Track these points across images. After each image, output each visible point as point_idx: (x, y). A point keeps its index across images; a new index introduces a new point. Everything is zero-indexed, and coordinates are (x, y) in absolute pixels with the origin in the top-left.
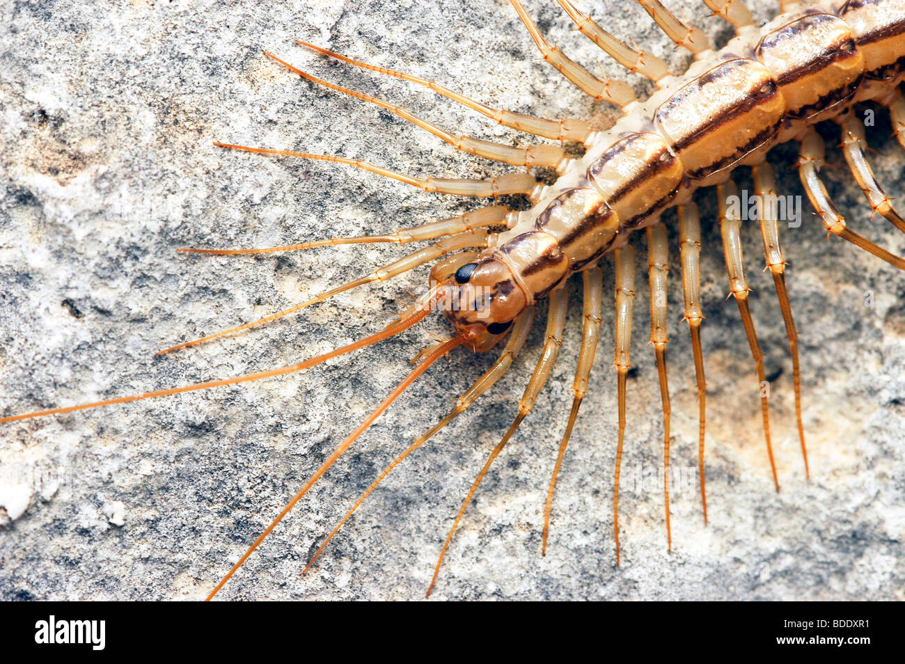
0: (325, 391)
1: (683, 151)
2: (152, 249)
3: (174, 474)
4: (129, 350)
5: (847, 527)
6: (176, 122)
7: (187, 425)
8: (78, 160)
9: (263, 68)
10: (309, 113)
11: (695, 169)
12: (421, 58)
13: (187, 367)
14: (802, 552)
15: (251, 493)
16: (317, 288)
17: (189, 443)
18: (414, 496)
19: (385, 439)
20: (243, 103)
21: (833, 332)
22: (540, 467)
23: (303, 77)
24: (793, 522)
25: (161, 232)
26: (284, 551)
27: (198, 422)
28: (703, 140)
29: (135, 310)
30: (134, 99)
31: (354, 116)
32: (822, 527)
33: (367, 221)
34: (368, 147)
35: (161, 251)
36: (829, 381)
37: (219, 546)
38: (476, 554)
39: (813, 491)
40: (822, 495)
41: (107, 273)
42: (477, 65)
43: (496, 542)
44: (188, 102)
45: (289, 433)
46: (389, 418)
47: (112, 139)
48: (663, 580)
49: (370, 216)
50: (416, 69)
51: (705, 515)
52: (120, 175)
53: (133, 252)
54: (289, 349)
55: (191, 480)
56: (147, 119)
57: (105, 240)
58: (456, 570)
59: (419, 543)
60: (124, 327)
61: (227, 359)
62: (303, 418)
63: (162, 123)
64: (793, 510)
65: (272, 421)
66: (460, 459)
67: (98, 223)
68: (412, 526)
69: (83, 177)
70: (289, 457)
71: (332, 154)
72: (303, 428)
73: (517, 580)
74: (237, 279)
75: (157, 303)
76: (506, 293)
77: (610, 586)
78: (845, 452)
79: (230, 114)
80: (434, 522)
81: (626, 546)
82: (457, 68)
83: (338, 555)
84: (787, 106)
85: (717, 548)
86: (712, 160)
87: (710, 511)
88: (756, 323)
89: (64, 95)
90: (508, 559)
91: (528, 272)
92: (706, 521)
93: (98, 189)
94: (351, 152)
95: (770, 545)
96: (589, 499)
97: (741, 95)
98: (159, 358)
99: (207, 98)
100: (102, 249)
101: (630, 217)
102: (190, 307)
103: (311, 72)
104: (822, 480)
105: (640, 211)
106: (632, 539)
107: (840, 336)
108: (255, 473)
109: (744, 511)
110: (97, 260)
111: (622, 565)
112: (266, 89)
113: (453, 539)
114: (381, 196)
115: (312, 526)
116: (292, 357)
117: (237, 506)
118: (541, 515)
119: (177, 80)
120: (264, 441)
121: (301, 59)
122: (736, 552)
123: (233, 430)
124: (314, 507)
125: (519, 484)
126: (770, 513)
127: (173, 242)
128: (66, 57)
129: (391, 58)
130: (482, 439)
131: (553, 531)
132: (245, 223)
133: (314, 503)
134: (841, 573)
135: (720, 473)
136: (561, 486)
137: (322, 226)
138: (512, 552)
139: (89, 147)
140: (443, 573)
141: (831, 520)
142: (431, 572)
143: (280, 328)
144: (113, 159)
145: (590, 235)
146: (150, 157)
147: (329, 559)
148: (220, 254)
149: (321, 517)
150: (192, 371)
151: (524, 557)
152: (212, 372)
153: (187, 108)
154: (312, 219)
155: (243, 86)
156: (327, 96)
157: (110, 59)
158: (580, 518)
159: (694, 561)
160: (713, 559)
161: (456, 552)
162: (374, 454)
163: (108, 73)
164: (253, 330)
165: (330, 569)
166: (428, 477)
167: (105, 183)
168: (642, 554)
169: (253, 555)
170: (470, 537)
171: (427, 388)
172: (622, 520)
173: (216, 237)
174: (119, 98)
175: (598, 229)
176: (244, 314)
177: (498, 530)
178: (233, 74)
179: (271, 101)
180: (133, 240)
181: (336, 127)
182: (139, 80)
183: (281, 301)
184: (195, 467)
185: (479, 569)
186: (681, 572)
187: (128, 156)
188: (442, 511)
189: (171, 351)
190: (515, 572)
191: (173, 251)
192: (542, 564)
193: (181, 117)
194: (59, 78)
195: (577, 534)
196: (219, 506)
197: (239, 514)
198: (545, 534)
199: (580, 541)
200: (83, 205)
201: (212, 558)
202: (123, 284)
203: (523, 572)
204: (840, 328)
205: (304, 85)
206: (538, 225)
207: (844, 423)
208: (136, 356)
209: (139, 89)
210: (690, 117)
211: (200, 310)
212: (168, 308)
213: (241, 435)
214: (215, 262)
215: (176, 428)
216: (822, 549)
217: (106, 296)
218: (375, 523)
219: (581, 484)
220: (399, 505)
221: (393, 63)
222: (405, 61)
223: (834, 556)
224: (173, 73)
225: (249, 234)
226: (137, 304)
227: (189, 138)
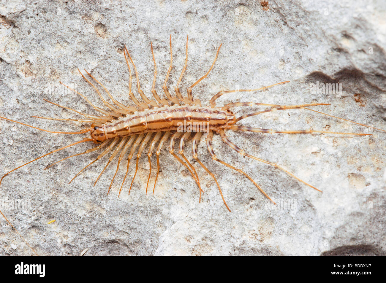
0: (63, 137)
1: (148, 124)
2: (38, 97)
3: (26, 140)
4: (26, 113)
5: (156, 208)
6: (54, 74)
7: (32, 132)
8: (32, 73)
9: (76, 71)
10: (81, 83)
11: (150, 128)
12: (110, 82)
13: (36, 121)
14: (146, 208)
15: (40, 150)
16: (70, 117)
17: (32, 135)
18: (74, 164)
19: (72, 151)
20: (69, 76)
21: (172, 169)
22: (101, 169)
23: (83, 76)
24: (147, 202)
25: (41, 94)
26: (42, 164)
27: (34, 132)
28: (153, 123)
29: (30, 106)
30: (48, 66)
31: (91, 88)
32: (151, 206)
33: (85, 108)
34: (91, 94)
35: (39, 97)
36: (167, 178)
37: (30, 157)
38: (81, 180)
39: (153, 198)
40: (154, 199)
41: (27, 97)
42: (121, 88)
43: (86, 180)
44: (58, 71)
45: (52, 142)
46: (75, 147)
47: (40, 72)
48: (115, 202)
49: (86, 108)
50: (108, 83)
51: (129, 193)
52: (37, 80)
53: (33, 96)
54: (59, 126)
55: (29, 142)
56: (49, 71)
57: (29, 91)
58: (76, 181)
59: (72, 173)
60: (27, 109)
61: (45, 123)
62: (56, 140)
63: (51, 73)
64: (147, 200)
65: (49, 138)
66: (86, 161)
67: (29, 87)
68: (72, 169)
69: (30, 77)
70: (50, 146)
71: (83, 93)
72: (55, 142)
73: (87, 189)
74: (53, 109)
75: (35, 107)
76: (102, 135)
77: (105, 198)
78: (163, 193)
79: (65, 77)
80: (76, 170)
81: (111, 192)
82: (116, 87)
83: (54, 168)
84: (173, 124)
85: (129, 200)
86: (154, 128)
87: (131, 193)
88: (160, 160)
89: (35, 60)
90: (86, 184)
91: (108, 133)
92: (129, 194)
93: (32, 81)
94: (87, 94)
95: (140, 204)
96: (108, 180)
97: (164, 118)
98: (32, 117)
99: (62, 72)
100: (28, 92)
101: (133, 131)
102: (42, 110)
103: (85, 76)
104: (156, 197)
105: (135, 131)
106: (113, 191)
107: (173, 170)
108: (42, 147)
109: (138, 195)
110: (26, 94)
111: (108, 195)
112: (74, 76)
113: (78, 175)
114: (90, 105)
115: (49, 161)
116: (58, 128)
117: (36, 151)
118: (97, 179)
119: (58, 66)
120: (46, 141)
121: (84, 72)
122: (133, 203)
123: (41, 137)
124: (52, 158)
125: (96, 171)
126: (143, 198)
127: (43, 97)
128: (39, 52)
129: (103, 80)
130: (92, 159)
131: (98, 182)
132: (59, 99)
133: (52, 157)
134: (152, 216)
135: (137, 186)
136: (103, 175)
137: (76, 106)
138: (88, 183)
139: (35, 72)
140: (73, 181)
141: (154, 205)
142: (71, 179)
143: (58, 122)
144: (38, 76)
145: (123, 132)
146: (45, 79)
147: (51, 168)
148: (51, 103)
149: (52, 160)
150: (37, 122)
151: (90, 185)
152: (41, 124)
153: (58, 72)
154: (74, 104)
155: (70, 73)
156: (87, 82)
157: (47, 57)
158: (104, 183)
159: (123, 201)
160: (127, 202)
161: (78, 178)
162: (69, 152)
163: (45, 59)
164: (53, 120)
165: (51, 170)
166: (78, 161)
167: (34, 80)
168: (113, 195)
169: (36, 161)
170: (82, 176)
171: (85, 145)
172: (113, 187)
173: (52, 99)
174: (45, 65)
175: (125, 131)
176: (52, 116)
177: (87, 178)
178: (70, 70)
179: (74, 78)
180: (35, 93)
181: (86, 88)
182: (50, 63)
183: (61, 117)
184: (31, 140)
185: (80, 183)
186: (119, 202)
187: (41, 77)
188: (79, 169)
189: (35, 117)
190: (87, 187)
191: (42, 98)
192: (93, 188)
193: (56, 74)
194: (36, 56)
195: (102, 185)
196: (33, 150)
197: (36, 153)
198: (96, 182)
199: (102, 187)
200: (27, 83)
201: (28, 158)
202: (29, 101)
203: (88, 188)
204: (173, 169)
205: (83, 78)
206: (115, 125)
207: (166, 188)
208: (27, 115)
209: (49, 65)
210: (153, 118)
211: (44, 112)
212: (37, 108)
213: (42, 138)
214: (49, 104)
215: (30, 131)
216: (150, 210)
217: (25, 101)
218: (64, 165)
219: (108, 176)
220: (71, 164)
221: (103, 81)
222: (107, 81)
223: (151, 212)
224: (58, 64)
225: (59, 101)
226: (31, 105)
227: (55, 78)
